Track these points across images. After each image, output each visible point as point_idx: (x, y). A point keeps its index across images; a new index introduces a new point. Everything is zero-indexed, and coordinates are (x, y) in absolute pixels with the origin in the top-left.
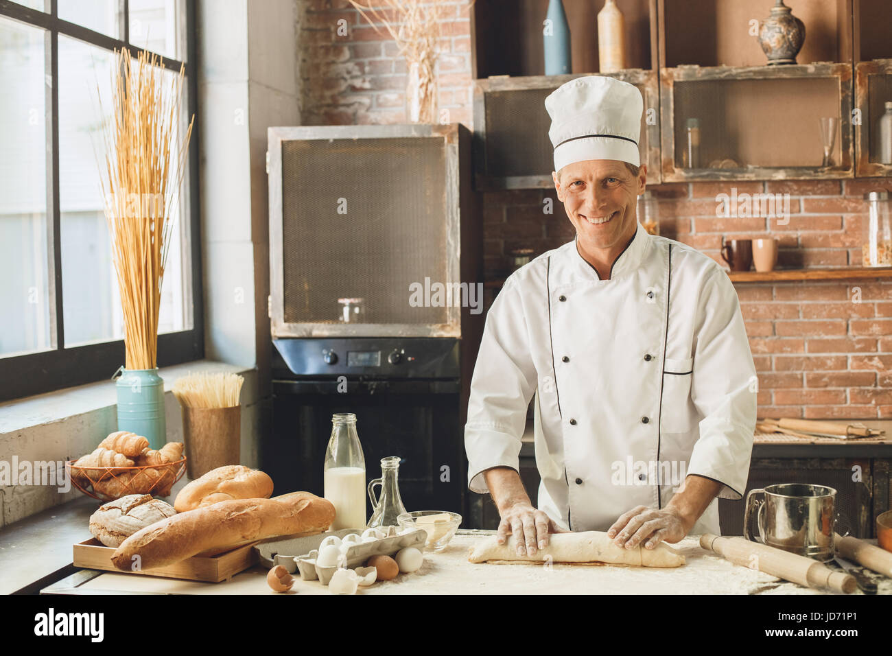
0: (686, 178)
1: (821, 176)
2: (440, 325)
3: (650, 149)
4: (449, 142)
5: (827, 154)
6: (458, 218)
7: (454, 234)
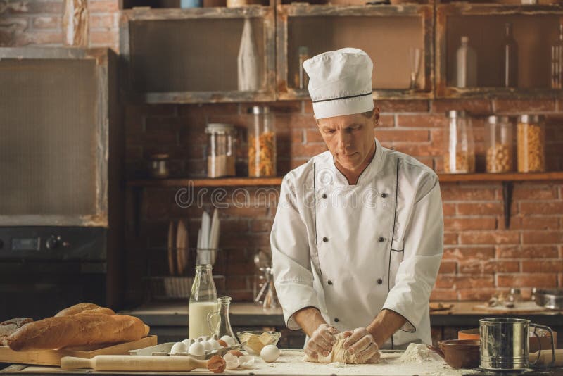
0: (297, 97)
1: (407, 97)
2: (90, 216)
3: (268, 72)
4: (100, 63)
5: (413, 78)
6: (106, 127)
7: (103, 140)
